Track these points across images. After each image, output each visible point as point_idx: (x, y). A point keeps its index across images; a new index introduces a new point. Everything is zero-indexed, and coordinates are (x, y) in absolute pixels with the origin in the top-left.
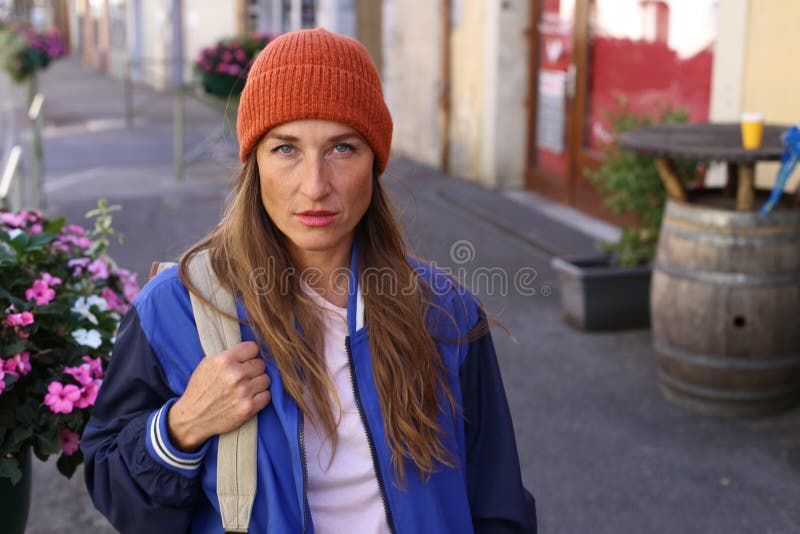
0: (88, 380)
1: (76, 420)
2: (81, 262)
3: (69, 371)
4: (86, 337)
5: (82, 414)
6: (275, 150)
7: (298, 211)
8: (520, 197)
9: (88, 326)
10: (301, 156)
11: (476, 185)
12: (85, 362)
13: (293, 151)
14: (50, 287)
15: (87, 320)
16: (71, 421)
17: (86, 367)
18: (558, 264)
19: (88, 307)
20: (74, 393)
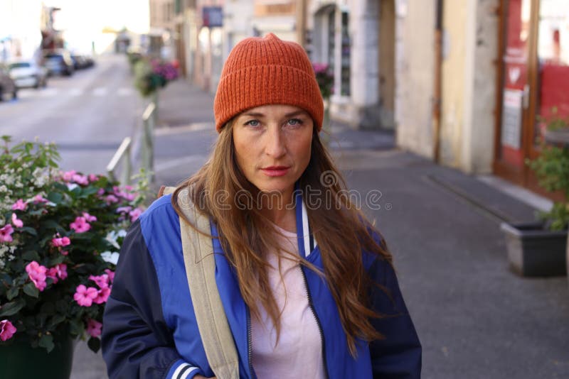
0: (105, 285)
1: (94, 312)
2: (126, 209)
3: (92, 278)
4: (110, 257)
5: (98, 307)
6: (247, 124)
7: (263, 167)
8: (489, 180)
9: (113, 250)
10: (265, 128)
11: (458, 171)
12: (106, 273)
13: (259, 124)
14: (87, 222)
15: (112, 246)
16: (90, 312)
17: (105, 276)
18: (505, 227)
19: (116, 237)
20: (94, 293)
